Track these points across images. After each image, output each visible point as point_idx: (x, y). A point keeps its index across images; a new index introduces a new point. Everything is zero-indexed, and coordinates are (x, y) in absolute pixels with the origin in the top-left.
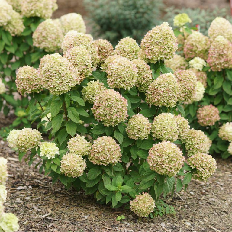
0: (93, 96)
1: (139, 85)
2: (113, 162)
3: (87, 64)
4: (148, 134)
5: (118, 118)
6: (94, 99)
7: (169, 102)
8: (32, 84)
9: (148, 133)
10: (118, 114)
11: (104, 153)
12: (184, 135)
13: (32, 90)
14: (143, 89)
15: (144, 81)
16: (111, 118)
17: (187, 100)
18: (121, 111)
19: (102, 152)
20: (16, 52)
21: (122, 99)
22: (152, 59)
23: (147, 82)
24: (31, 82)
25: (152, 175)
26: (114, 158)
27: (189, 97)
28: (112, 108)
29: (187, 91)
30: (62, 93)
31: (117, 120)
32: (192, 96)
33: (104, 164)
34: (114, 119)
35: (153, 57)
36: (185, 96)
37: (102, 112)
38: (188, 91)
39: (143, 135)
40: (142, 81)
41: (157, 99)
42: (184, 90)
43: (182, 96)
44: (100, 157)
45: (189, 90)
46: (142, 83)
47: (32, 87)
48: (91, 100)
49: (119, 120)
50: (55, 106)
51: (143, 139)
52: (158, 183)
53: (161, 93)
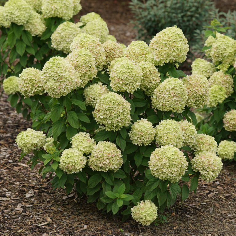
0: (94, 99)
1: (145, 88)
2: (113, 168)
3: (90, 66)
4: (153, 139)
5: (120, 122)
6: (95, 102)
7: (175, 106)
8: (35, 86)
9: (151, 138)
10: (119, 118)
11: (103, 159)
12: (190, 142)
13: (34, 92)
14: (150, 92)
15: (151, 85)
16: (111, 122)
17: (198, 105)
18: (122, 115)
19: (101, 157)
20: (36, 54)
21: (124, 103)
22: (160, 61)
23: (154, 85)
24: (33, 84)
25: (156, 182)
26: (114, 164)
27: (200, 103)
28: (113, 111)
29: (198, 96)
30: (61, 96)
31: (118, 124)
32: (204, 102)
33: (103, 171)
34: (115, 123)
35: (161, 59)
36: (196, 101)
37: (102, 115)
38: (200, 97)
39: (146, 141)
40: (148, 84)
41: (162, 104)
42: (195, 94)
43: (192, 101)
44: (99, 163)
45: (200, 95)
46: (149, 87)
47: (34, 89)
48: (92, 103)
49: (120, 124)
50: (56, 111)
51: (147, 145)
52: (161, 190)
53: (166, 97)
